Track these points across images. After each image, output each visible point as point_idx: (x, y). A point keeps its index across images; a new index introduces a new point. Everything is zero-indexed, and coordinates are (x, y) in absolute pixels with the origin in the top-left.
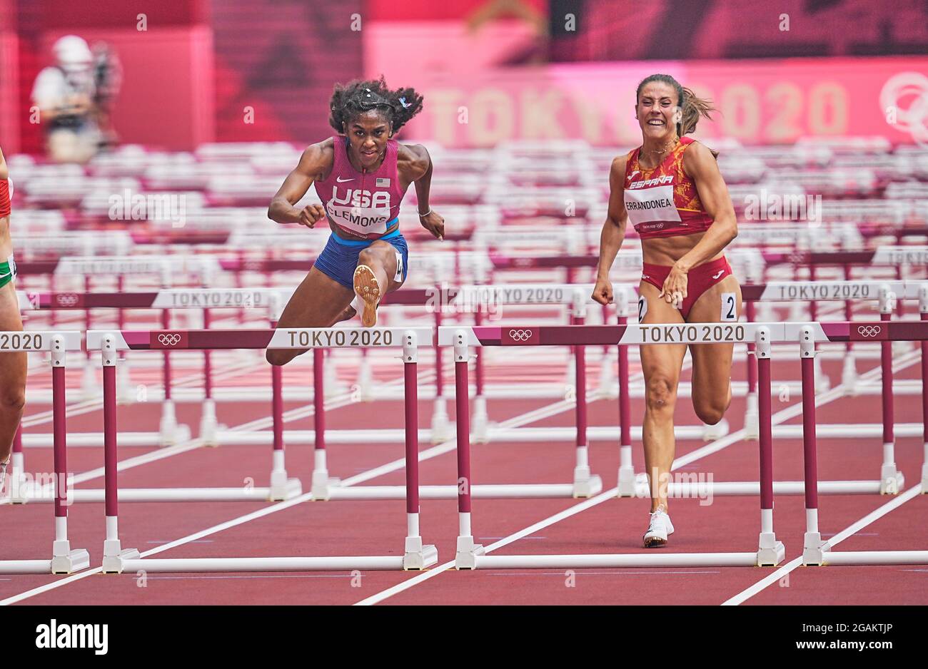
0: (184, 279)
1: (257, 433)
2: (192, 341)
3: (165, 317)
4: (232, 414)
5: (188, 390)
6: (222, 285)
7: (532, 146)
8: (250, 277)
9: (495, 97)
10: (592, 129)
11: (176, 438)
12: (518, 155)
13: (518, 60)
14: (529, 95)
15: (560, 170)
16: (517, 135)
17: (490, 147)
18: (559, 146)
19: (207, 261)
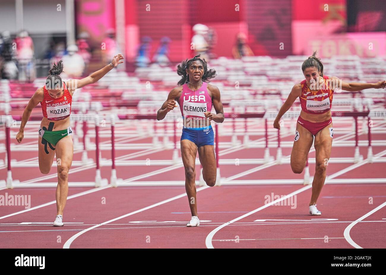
0: (238, 97)
1: (260, 144)
2: (241, 116)
3: (233, 110)
4: (253, 138)
5: (240, 131)
6: (250, 101)
7: (342, 58)
8: (259, 97)
9: (331, 43)
10: (360, 52)
11: (236, 146)
12: (338, 60)
13: (338, 32)
14: (341, 42)
15: (350, 64)
16: (338, 54)
17: (329, 58)
18: (350, 57)
19: (245, 92)
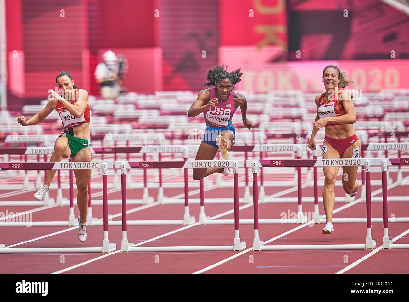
0: (151, 142)
1: (179, 200)
2: (154, 165)
3: (144, 156)
4: (169, 193)
5: (153, 184)
6: (166, 145)
7: (281, 92)
8: (176, 141)
9: (267, 74)
10: (304, 86)
11: (148, 202)
12: (276, 96)
13: (276, 60)
14: (280, 73)
15: (292, 101)
16: (276, 88)
17: (266, 93)
18: (291, 92)
19: (160, 135)
